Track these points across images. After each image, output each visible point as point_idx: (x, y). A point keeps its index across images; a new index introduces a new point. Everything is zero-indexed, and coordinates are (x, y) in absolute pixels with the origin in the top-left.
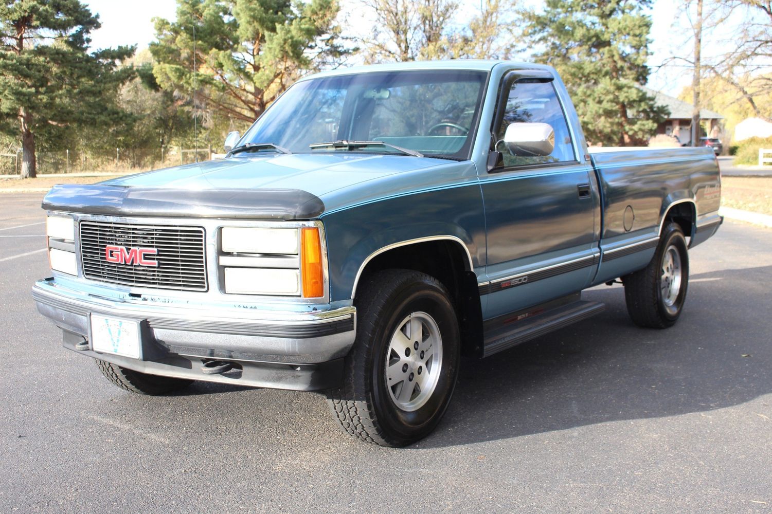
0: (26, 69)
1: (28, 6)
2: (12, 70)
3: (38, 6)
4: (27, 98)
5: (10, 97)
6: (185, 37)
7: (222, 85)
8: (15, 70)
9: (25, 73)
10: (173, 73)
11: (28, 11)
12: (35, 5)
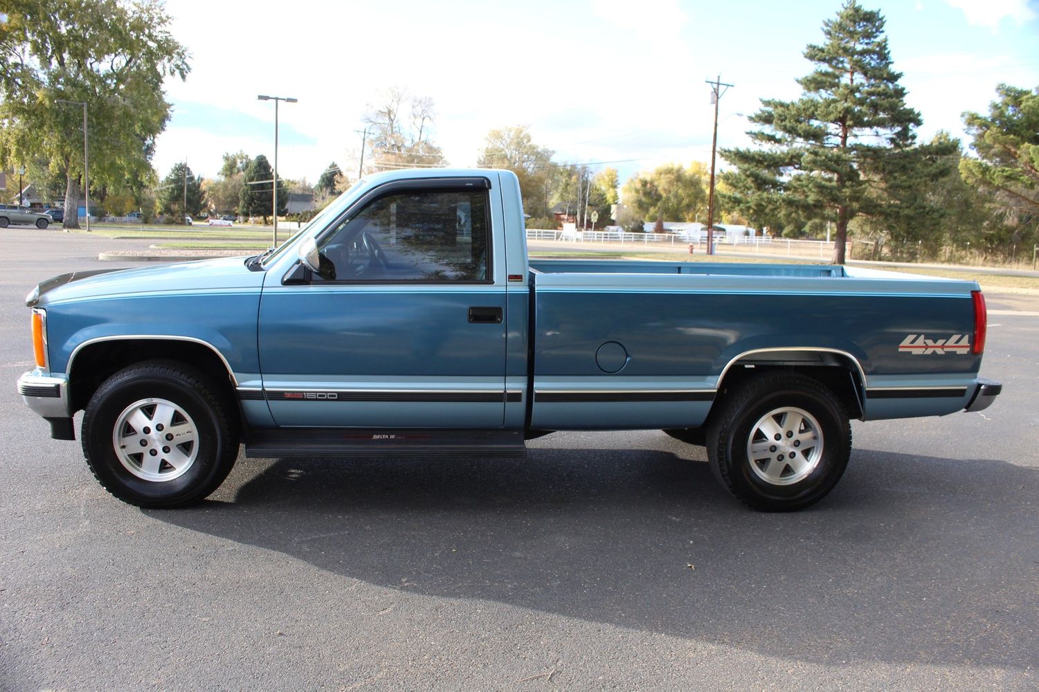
0: (835, 165)
1: (842, 107)
2: (820, 166)
3: (853, 106)
4: (829, 191)
5: (813, 190)
6: (995, 131)
7: (1030, 182)
8: (824, 165)
9: (832, 168)
10: (977, 169)
11: (843, 112)
12: (850, 107)
